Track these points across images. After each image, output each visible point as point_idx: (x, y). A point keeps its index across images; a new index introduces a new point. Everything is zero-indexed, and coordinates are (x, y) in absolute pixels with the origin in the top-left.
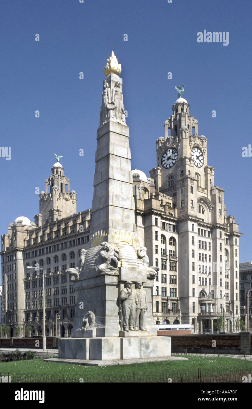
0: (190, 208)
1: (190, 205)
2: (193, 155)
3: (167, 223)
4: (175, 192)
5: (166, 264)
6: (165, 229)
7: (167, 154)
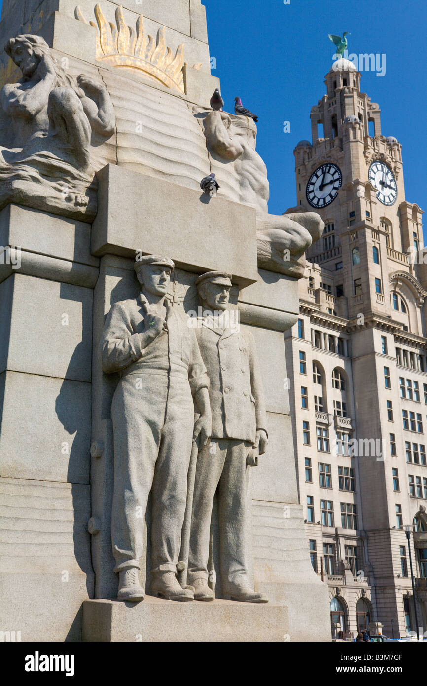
0: (374, 296)
2: (374, 179)
3: (325, 334)
4: (338, 260)
5: (327, 435)
6: (321, 348)
7: (317, 177)
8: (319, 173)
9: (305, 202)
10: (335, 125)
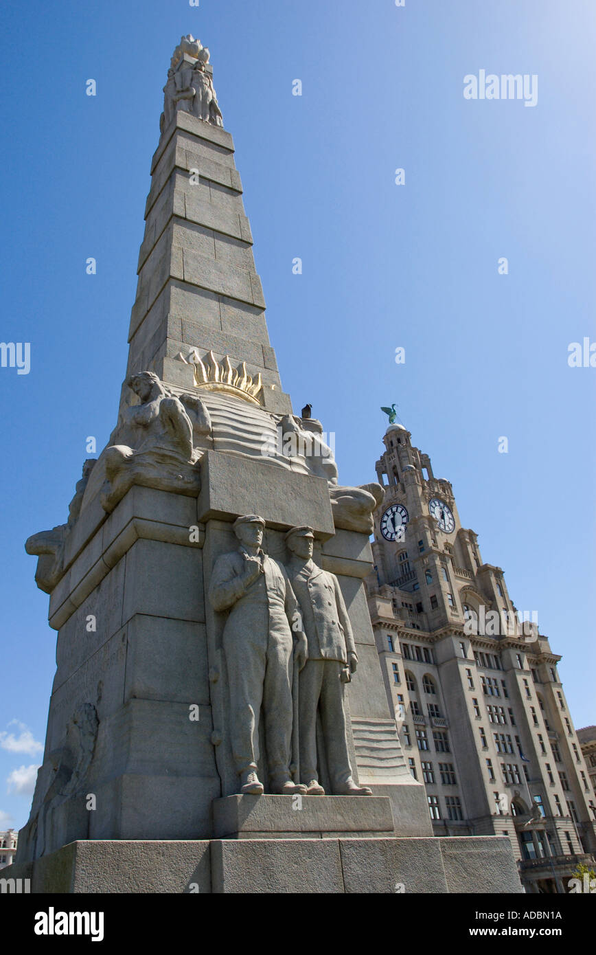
0: (449, 611)
1: (448, 604)
2: (434, 513)
3: (412, 646)
4: (415, 582)
5: (425, 736)
6: (410, 658)
7: (388, 516)
8: (389, 512)
9: (381, 537)
10: (396, 474)
